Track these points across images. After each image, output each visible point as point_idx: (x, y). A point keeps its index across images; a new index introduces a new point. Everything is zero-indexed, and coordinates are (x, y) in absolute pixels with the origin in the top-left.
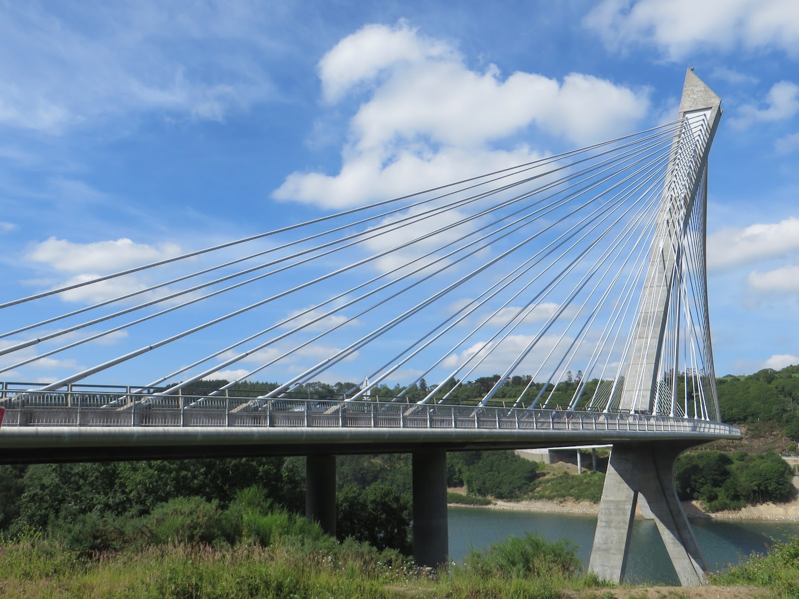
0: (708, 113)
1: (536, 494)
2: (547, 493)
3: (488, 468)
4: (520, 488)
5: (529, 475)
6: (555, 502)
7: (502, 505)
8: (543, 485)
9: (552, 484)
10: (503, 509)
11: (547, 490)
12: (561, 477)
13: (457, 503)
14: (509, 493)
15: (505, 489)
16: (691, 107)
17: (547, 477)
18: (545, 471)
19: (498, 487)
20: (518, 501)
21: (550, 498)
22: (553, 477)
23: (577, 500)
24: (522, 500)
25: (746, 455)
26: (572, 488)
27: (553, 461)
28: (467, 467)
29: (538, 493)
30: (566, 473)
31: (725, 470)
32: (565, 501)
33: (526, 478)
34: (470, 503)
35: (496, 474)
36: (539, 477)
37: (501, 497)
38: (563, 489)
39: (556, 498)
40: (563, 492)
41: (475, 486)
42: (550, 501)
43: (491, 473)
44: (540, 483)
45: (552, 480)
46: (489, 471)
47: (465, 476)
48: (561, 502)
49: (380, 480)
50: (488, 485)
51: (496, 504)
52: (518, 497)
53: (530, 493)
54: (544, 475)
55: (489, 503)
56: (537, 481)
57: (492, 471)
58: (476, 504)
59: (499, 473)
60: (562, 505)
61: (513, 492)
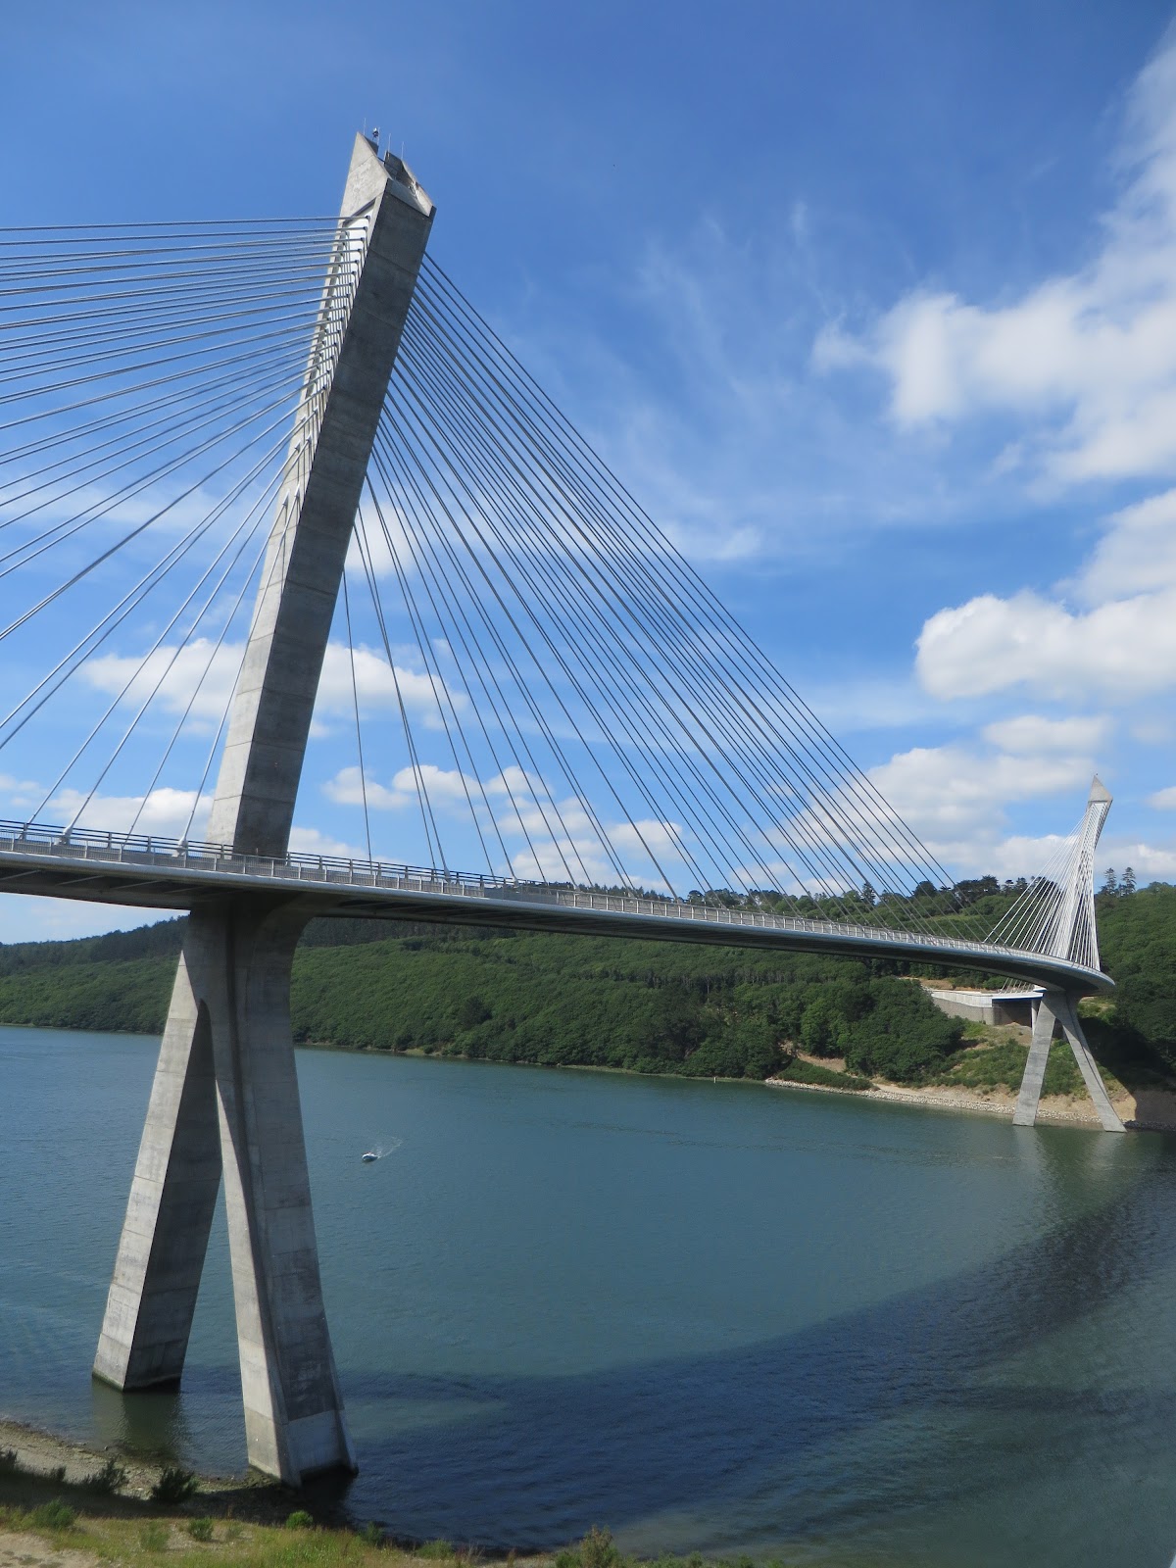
1: (952, 1076)
2: (969, 1074)
3: (881, 1028)
4: (927, 1063)
5: (946, 1042)
6: (977, 1092)
7: (888, 1092)
8: (967, 1061)
9: (981, 1060)
10: (885, 1098)
11: (970, 1070)
12: (1002, 1048)
13: (820, 1084)
14: (906, 1072)
15: (902, 1064)
17: (978, 1048)
18: (979, 1038)
19: (891, 1061)
20: (920, 1087)
21: (971, 1084)
22: (989, 1048)
23: (1013, 1090)
24: (926, 1085)
26: (1011, 1069)
27: (998, 1021)
28: (845, 1024)
29: (954, 1074)
30: (1012, 1042)
32: (992, 1090)
33: (940, 1047)
34: (845, 1087)
35: (893, 1037)
36: (964, 1047)
37: (893, 1078)
38: (996, 1070)
39: (980, 1085)
40: (996, 1075)
42: (970, 1089)
43: (885, 1035)
44: (964, 1057)
45: (984, 1052)
46: (881, 1033)
47: (842, 1039)
48: (986, 1093)
49: (708, 1039)
50: (875, 1056)
51: (880, 1090)
52: (920, 1080)
53: (942, 1074)
54: (974, 1043)
55: (869, 1086)
56: (959, 1053)
57: (886, 1032)
58: (848, 1087)
59: (898, 1037)
60: (986, 1097)
61: (913, 1071)
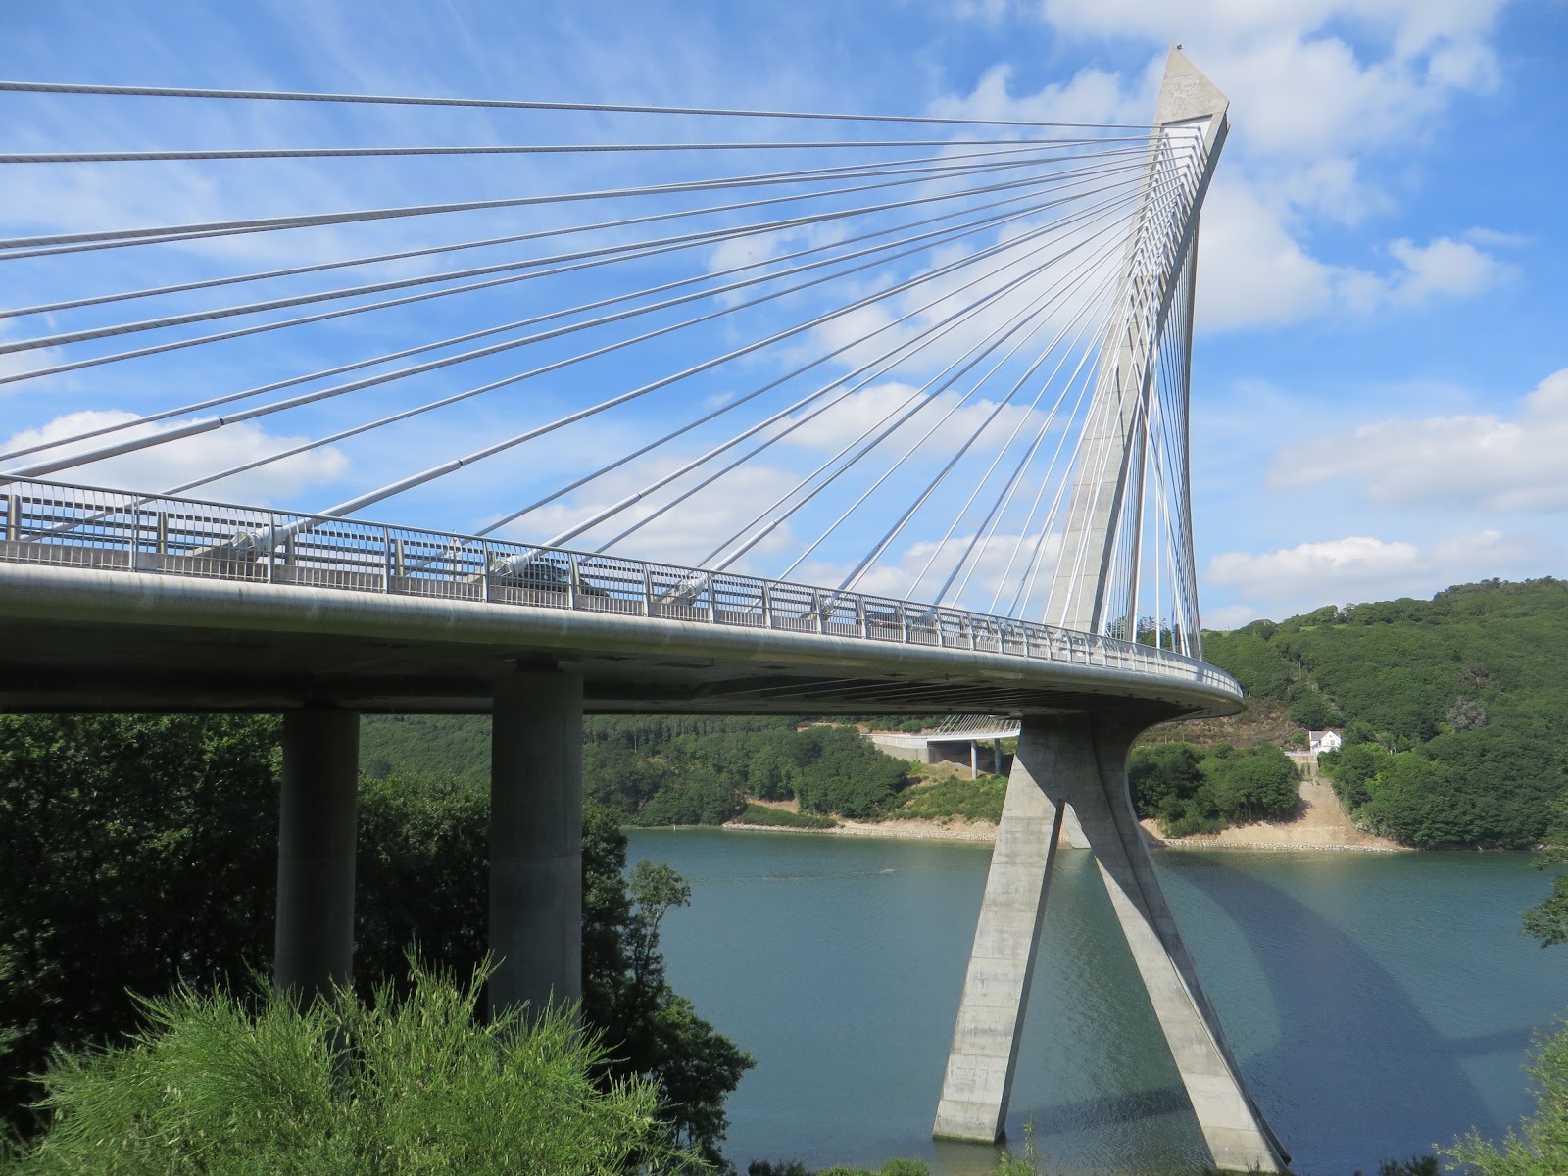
0: (1205, 125)
1: (906, 811)
2: (923, 809)
3: (833, 771)
4: (881, 801)
5: (896, 781)
6: (936, 823)
7: (853, 828)
8: (917, 796)
9: (932, 795)
10: (854, 834)
11: (923, 805)
12: (946, 784)
13: (782, 825)
14: (863, 810)
15: (858, 803)
16: (1174, 114)
17: (923, 784)
18: (921, 776)
19: (847, 800)
20: (878, 822)
21: (928, 817)
22: (933, 784)
23: (969, 819)
24: (884, 820)
25: (1230, 749)
26: (961, 802)
27: (933, 760)
28: (799, 770)
29: (908, 809)
30: (953, 778)
31: (1197, 771)
32: (950, 820)
33: (891, 786)
34: (804, 826)
35: (845, 780)
36: (911, 784)
37: (851, 815)
38: (948, 803)
39: (937, 817)
40: (948, 807)
41: (812, 798)
42: (928, 821)
43: (836, 778)
44: (913, 793)
45: (932, 788)
46: (834, 775)
47: (795, 784)
48: (944, 823)
49: (662, 790)
50: (831, 796)
51: (843, 827)
52: (878, 816)
53: (896, 809)
54: (919, 781)
55: (832, 825)
56: (907, 791)
57: (838, 775)
58: (813, 826)
59: (849, 778)
60: (945, 827)
61: (870, 808)
